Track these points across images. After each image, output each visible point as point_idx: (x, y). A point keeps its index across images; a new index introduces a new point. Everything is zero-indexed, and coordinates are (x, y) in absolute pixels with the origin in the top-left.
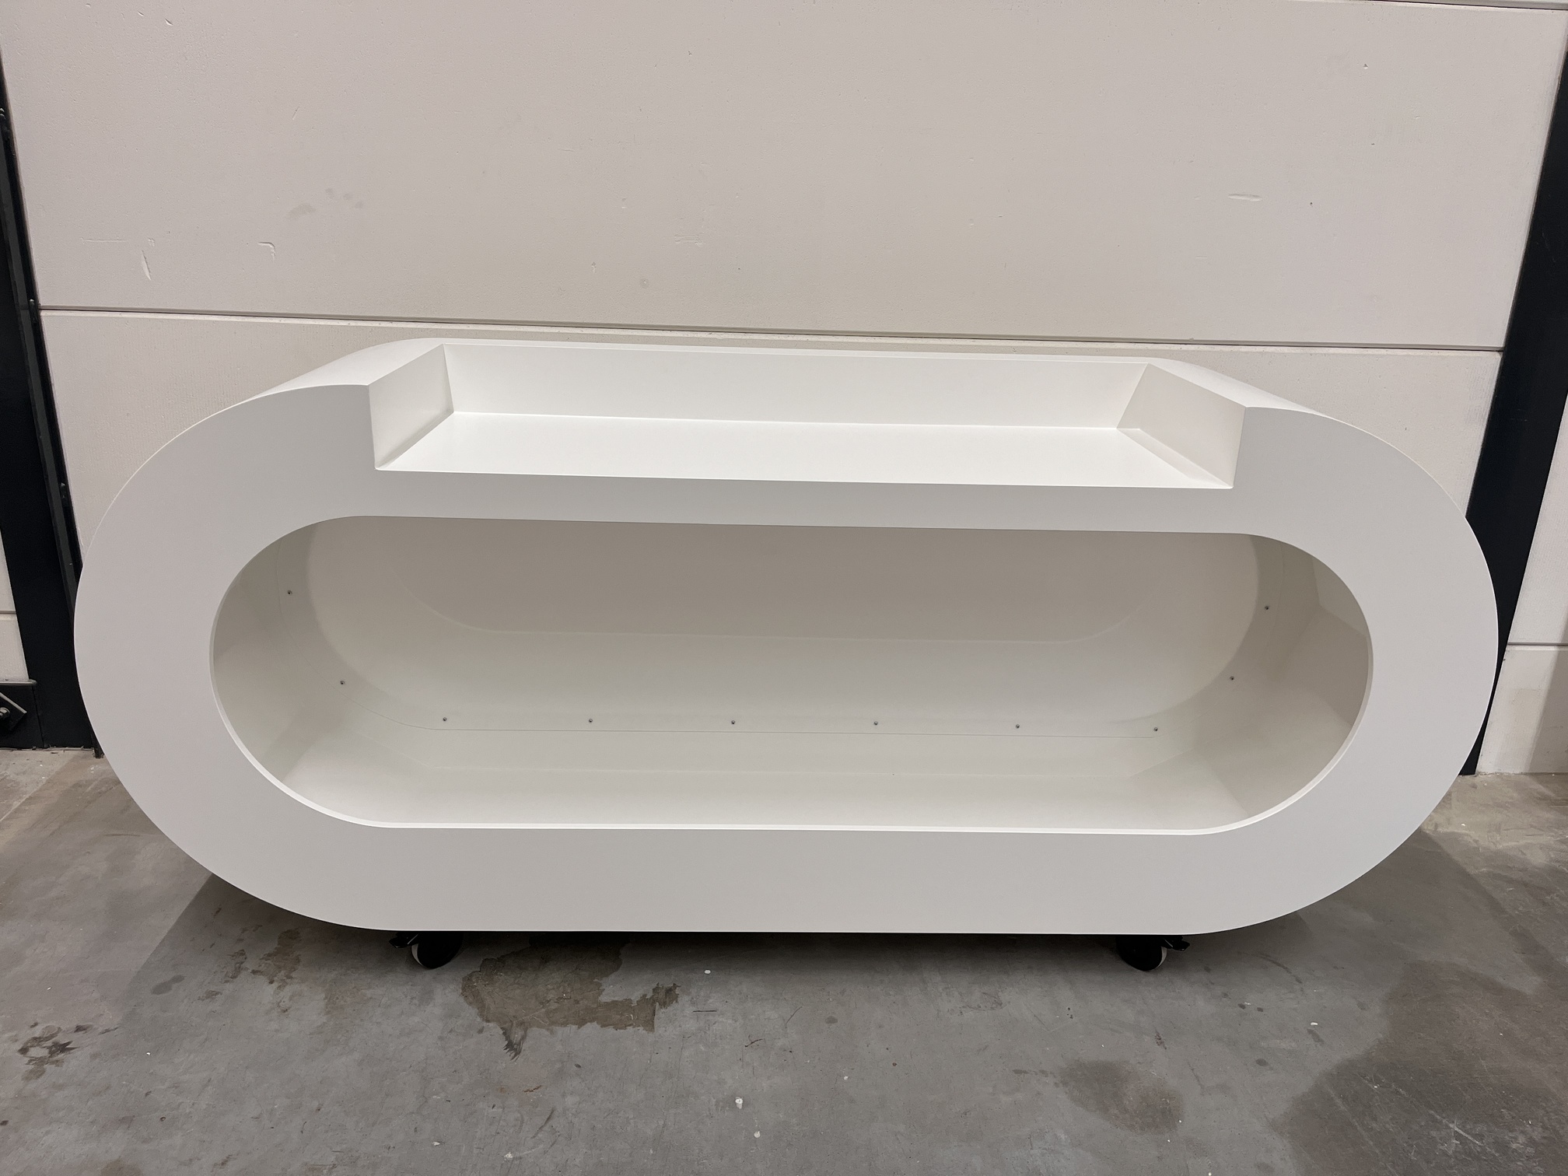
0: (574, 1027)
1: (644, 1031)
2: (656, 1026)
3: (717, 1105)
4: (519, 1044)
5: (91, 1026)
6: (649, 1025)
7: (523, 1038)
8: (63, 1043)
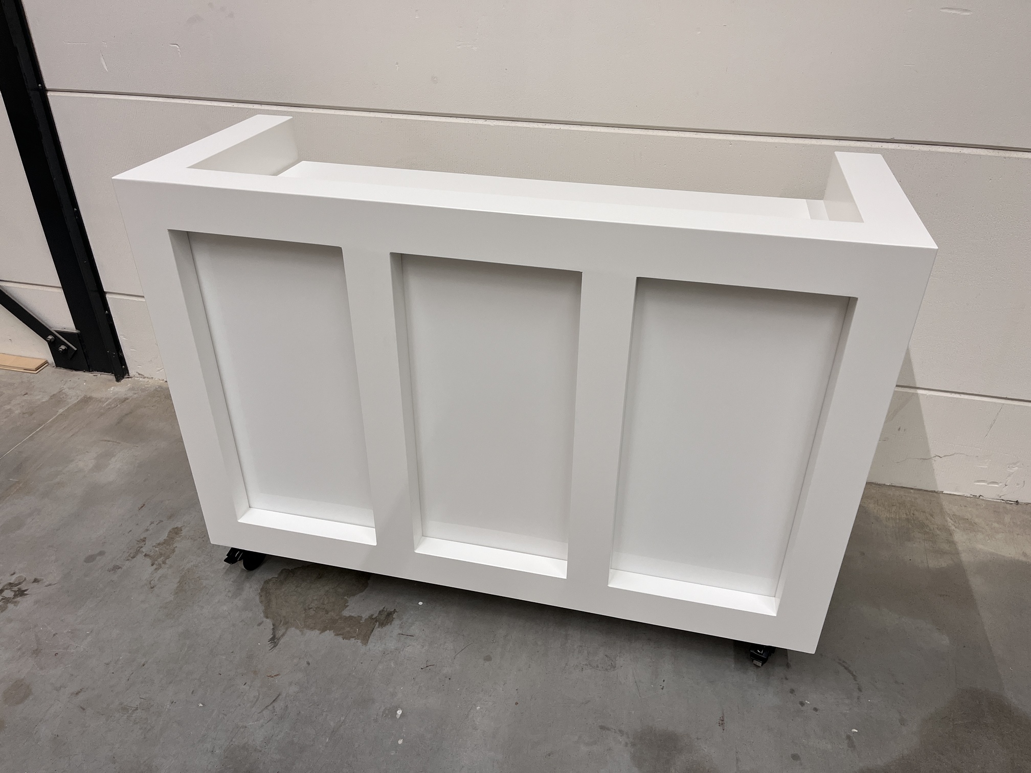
0: (317, 632)
1: (361, 644)
2: (369, 641)
3: (384, 712)
4: (279, 639)
5: (43, 579)
6: (365, 639)
7: (283, 635)
8: (24, 589)
